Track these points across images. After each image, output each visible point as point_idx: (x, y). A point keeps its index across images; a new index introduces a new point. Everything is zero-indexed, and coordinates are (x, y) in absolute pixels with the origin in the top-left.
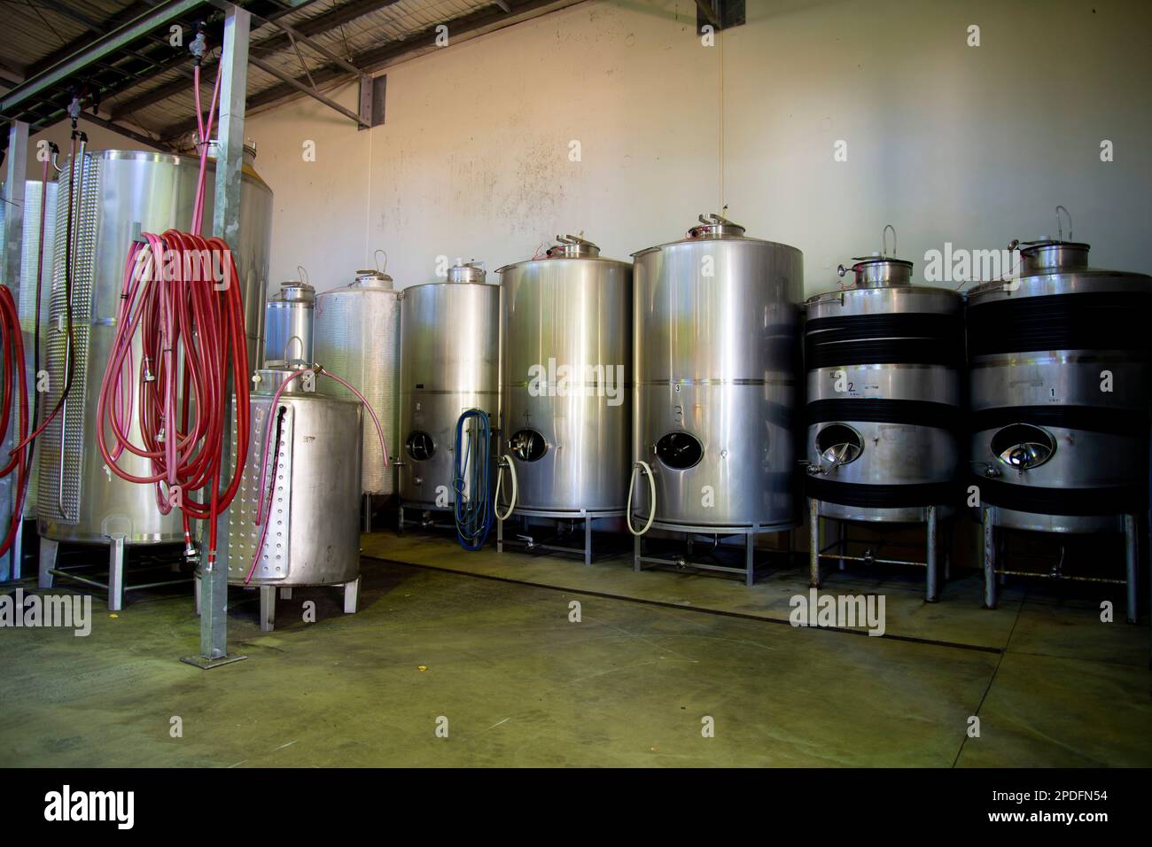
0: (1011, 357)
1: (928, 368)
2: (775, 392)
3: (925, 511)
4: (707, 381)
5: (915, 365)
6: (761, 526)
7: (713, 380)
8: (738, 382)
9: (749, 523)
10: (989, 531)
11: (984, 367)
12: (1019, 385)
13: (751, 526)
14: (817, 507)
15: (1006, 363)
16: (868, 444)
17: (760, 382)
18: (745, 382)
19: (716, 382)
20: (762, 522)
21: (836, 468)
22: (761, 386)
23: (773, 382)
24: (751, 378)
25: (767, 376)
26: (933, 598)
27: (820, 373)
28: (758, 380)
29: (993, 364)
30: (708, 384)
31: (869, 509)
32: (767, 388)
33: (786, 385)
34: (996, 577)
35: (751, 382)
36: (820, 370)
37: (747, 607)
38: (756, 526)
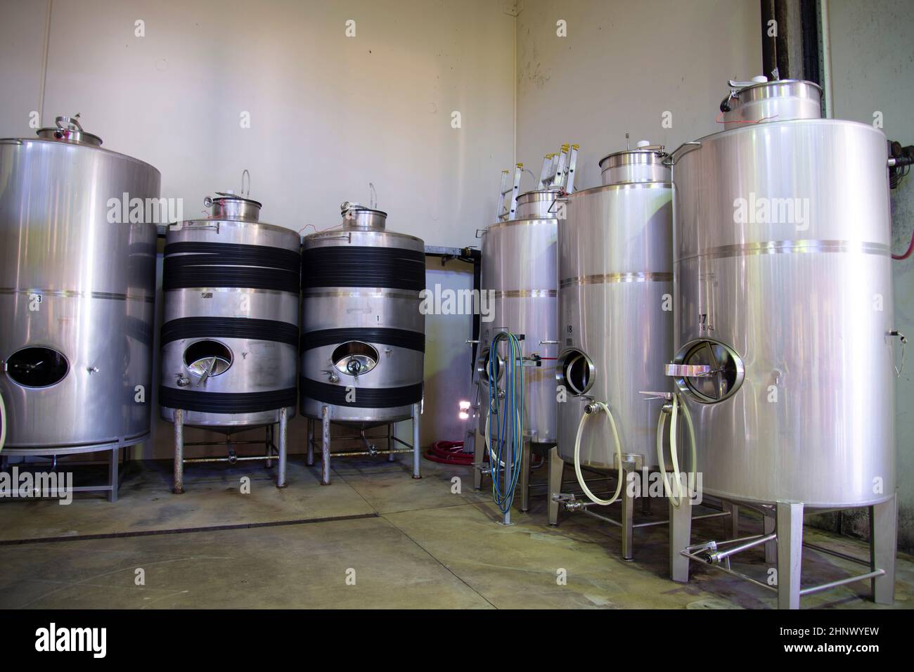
0: (341, 290)
1: (279, 294)
2: (135, 307)
3: (279, 413)
4: (63, 294)
5: (268, 290)
6: (126, 439)
7: (68, 292)
8: (97, 295)
9: (115, 438)
10: (328, 424)
11: (320, 296)
12: (354, 312)
13: (117, 441)
14: (181, 417)
15: (335, 294)
16: (237, 357)
17: (121, 297)
18: (106, 296)
19: (72, 294)
20: (126, 436)
21: (204, 379)
22: (123, 301)
23: (135, 298)
24: (113, 292)
25: (130, 292)
26: (285, 484)
27: (184, 293)
28: (119, 295)
29: (328, 294)
30: (64, 296)
31: (236, 415)
32: (128, 302)
33: (147, 301)
34: (332, 459)
35: (113, 296)
36: (184, 290)
37: (141, 523)
38: (122, 440)
